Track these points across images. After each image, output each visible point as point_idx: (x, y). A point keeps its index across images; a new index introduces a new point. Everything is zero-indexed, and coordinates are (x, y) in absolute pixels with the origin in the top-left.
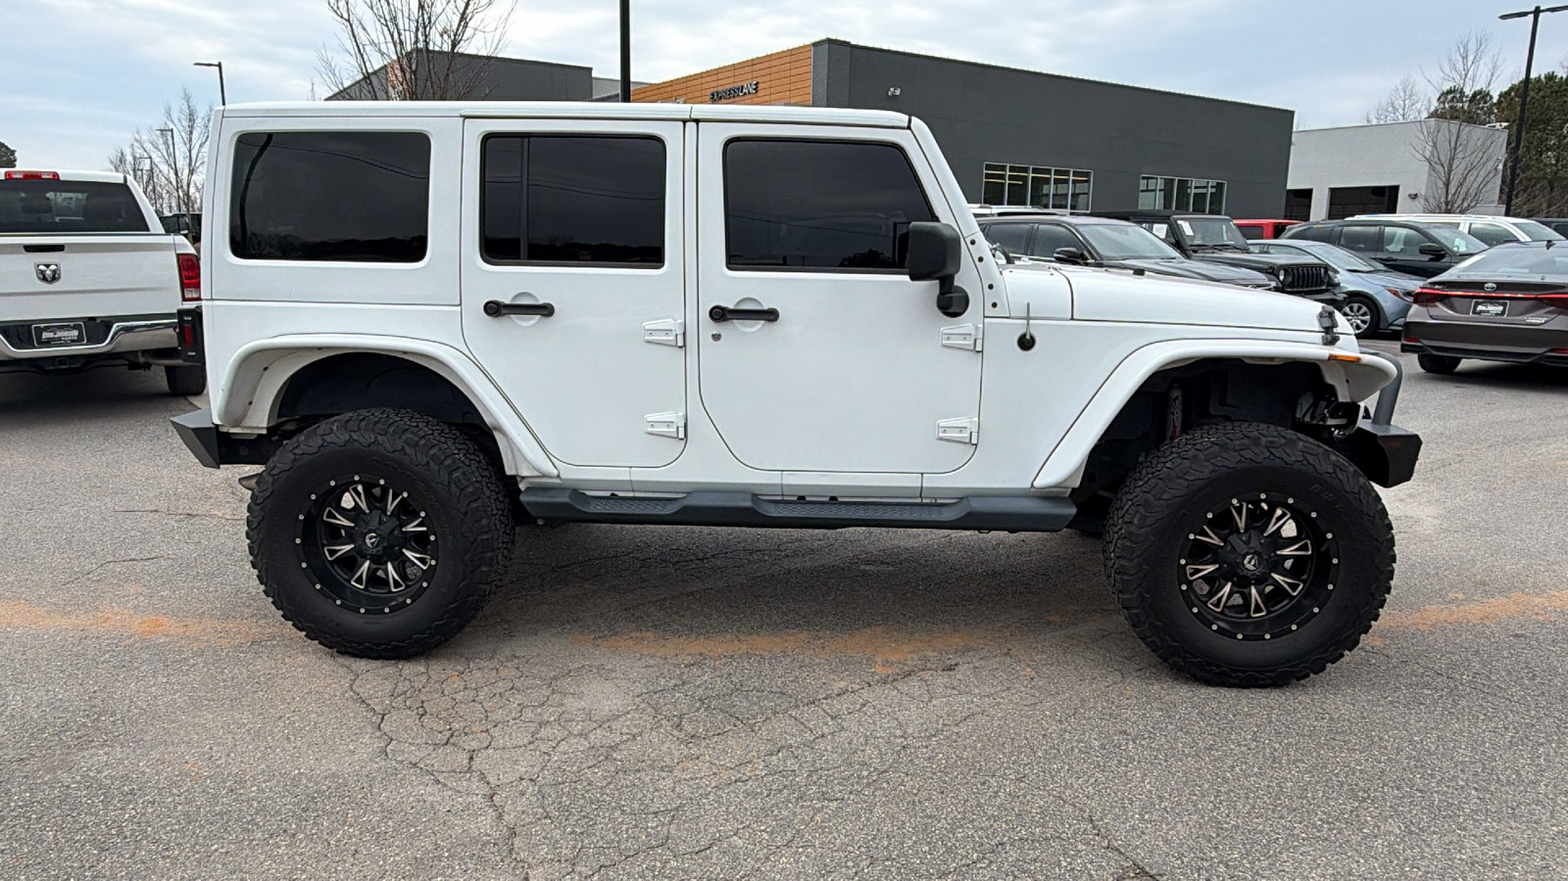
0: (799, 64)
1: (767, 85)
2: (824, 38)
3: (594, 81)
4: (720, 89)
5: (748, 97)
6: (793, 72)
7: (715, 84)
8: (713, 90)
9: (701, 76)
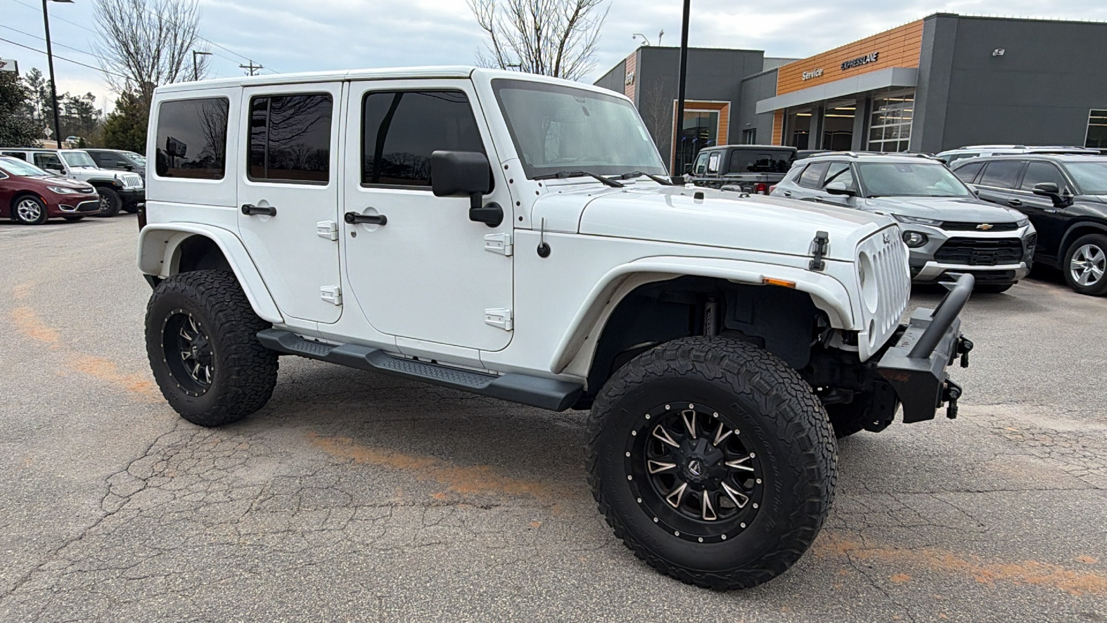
0: (911, 35)
1: (885, 54)
2: (934, 12)
3: (765, 61)
4: (849, 60)
5: (869, 64)
6: (906, 43)
7: (846, 56)
8: (844, 61)
9: (836, 51)
